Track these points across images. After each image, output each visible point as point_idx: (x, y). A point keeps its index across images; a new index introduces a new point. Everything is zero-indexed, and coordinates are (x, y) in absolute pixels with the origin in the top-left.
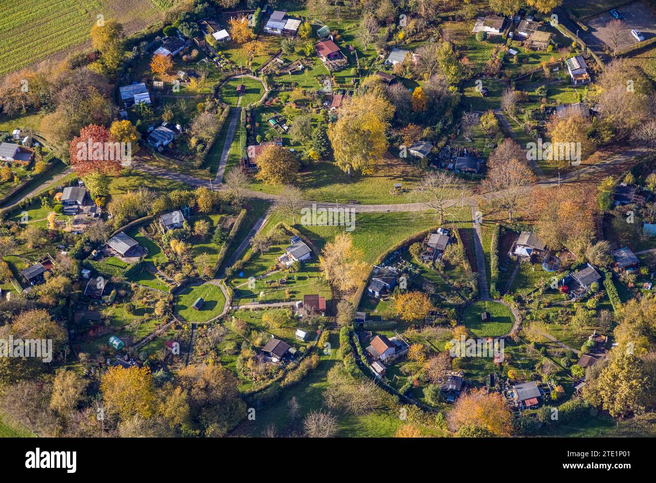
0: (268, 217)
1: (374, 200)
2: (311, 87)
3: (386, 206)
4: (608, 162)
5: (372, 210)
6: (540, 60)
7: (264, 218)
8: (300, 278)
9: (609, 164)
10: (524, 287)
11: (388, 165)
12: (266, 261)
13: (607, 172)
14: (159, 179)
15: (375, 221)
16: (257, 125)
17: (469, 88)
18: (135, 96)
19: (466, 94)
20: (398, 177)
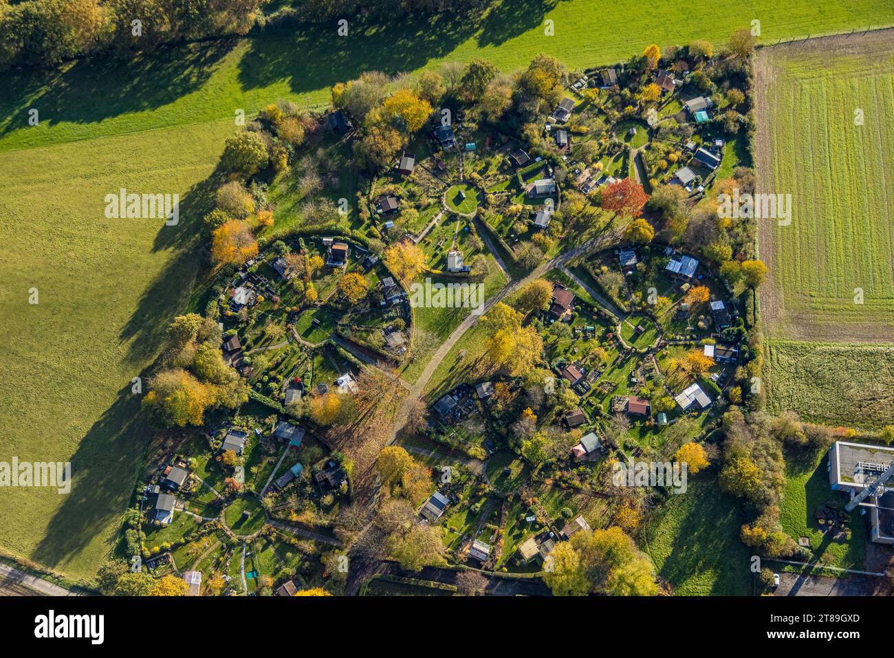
0: (504, 272)
1: (467, 337)
2: (609, 375)
3: (456, 340)
4: (376, 496)
5: (459, 329)
6: (512, 537)
7: (505, 270)
8: (436, 255)
9: (373, 495)
10: (322, 364)
11: (491, 366)
12: (466, 248)
13: (368, 488)
14: (590, 238)
15: (448, 324)
16: (595, 317)
17: (522, 467)
18: (680, 264)
19: (518, 462)
20: (475, 364)
